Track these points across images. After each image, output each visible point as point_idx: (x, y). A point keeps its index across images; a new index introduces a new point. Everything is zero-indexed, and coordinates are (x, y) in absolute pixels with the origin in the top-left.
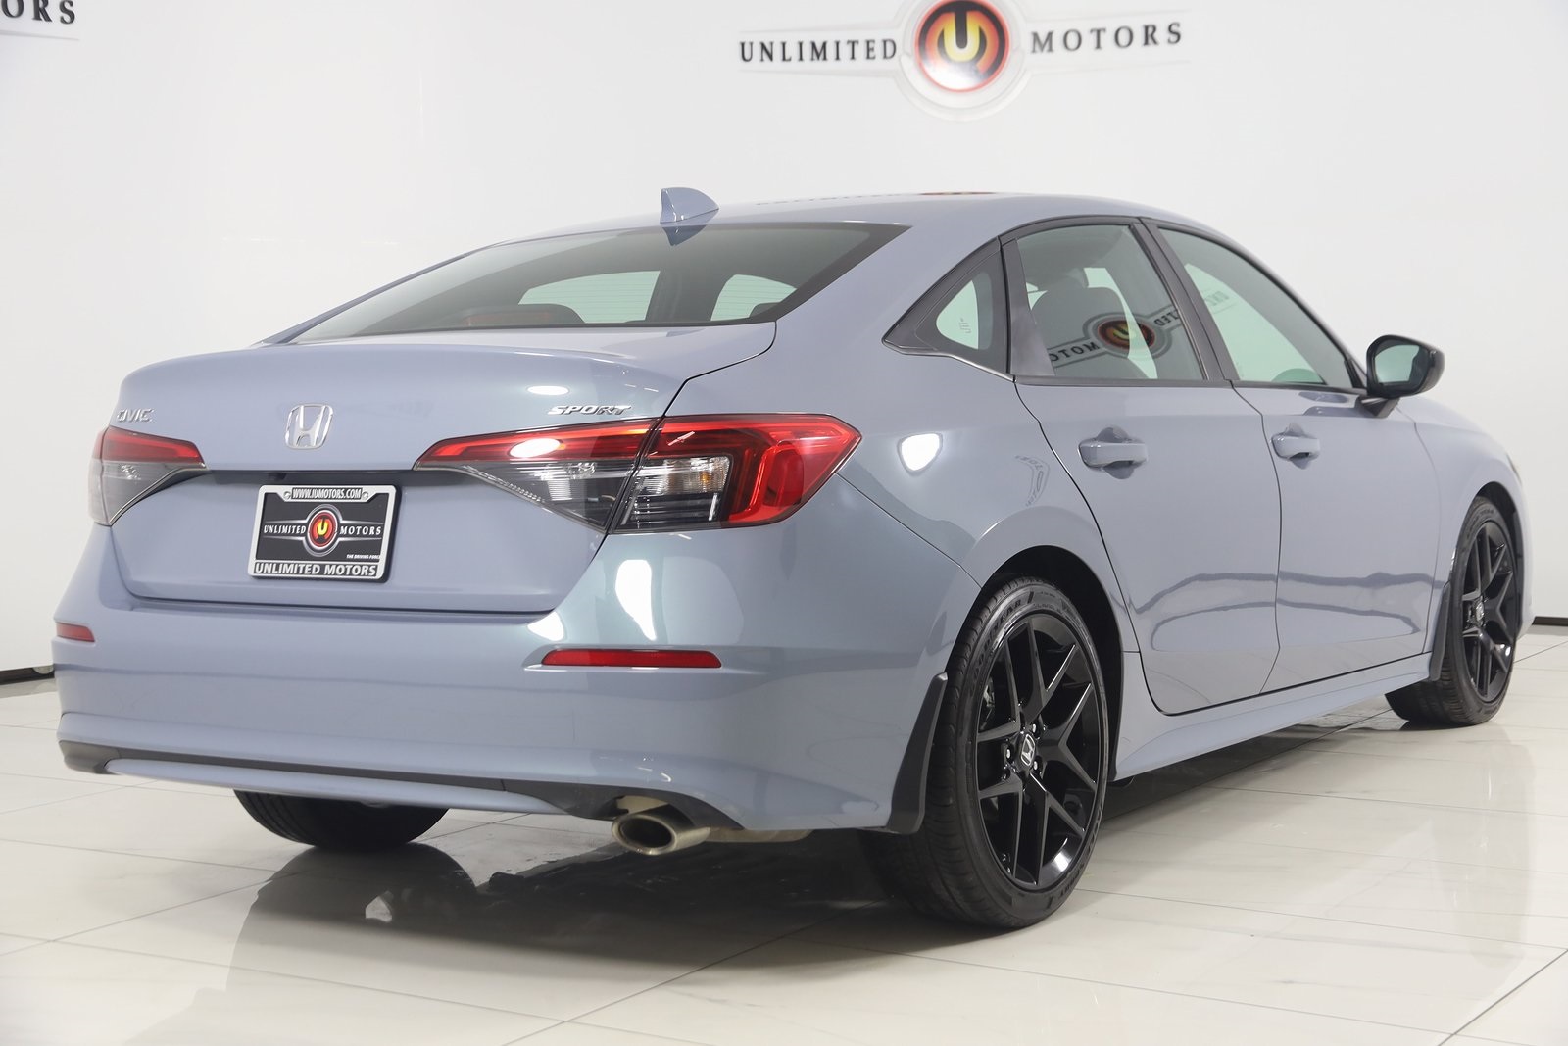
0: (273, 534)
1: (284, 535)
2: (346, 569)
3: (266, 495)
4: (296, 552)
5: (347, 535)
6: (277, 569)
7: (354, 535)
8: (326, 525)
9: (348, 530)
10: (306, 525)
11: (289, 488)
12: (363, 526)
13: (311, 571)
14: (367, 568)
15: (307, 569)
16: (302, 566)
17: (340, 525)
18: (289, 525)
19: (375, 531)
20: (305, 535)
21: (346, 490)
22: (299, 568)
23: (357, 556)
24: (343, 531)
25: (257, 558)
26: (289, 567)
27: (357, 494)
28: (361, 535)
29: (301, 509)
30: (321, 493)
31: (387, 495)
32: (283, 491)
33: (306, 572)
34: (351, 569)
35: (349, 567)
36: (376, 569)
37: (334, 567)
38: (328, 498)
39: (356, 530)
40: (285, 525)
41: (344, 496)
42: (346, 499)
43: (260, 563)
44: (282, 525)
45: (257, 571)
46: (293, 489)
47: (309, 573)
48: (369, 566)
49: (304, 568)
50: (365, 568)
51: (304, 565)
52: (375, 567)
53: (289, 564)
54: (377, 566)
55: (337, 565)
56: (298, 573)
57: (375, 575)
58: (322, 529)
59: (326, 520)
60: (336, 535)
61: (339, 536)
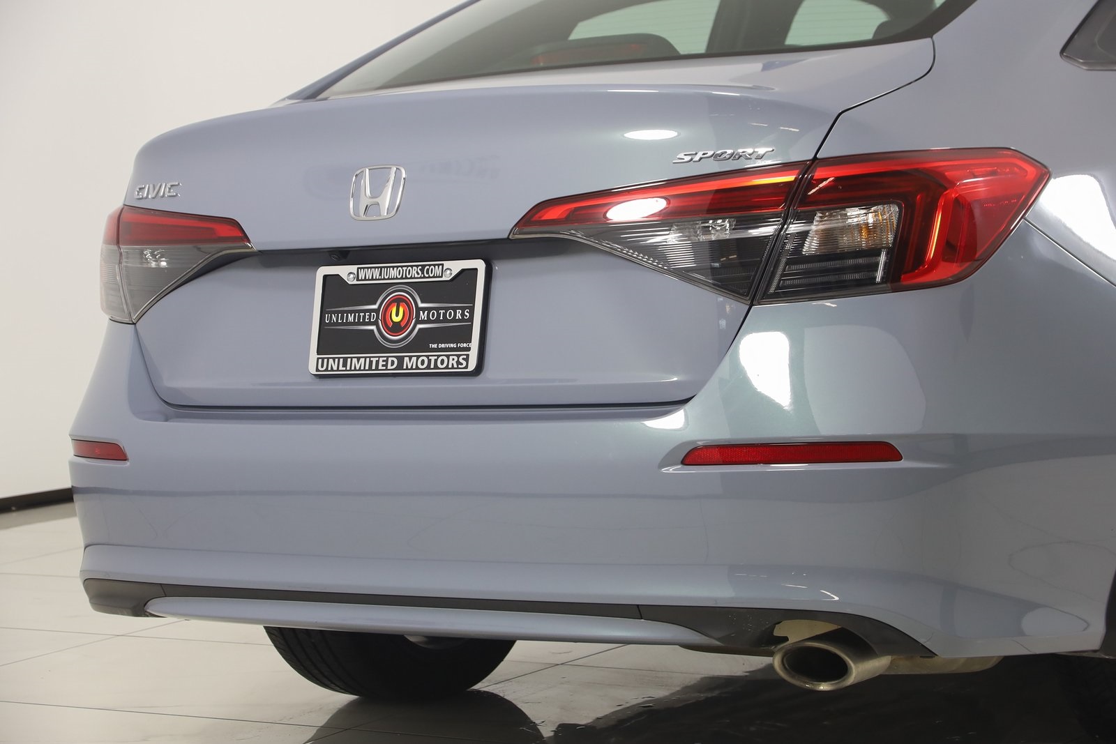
0: (337, 324)
1: (351, 324)
2: (430, 361)
3: (325, 277)
4: (367, 344)
5: (428, 321)
6: (345, 365)
7: (437, 321)
8: (401, 310)
9: (427, 314)
10: (377, 311)
11: (354, 268)
12: (446, 309)
13: (386, 365)
14: (456, 358)
15: (381, 363)
16: (374, 360)
17: (418, 309)
18: (355, 312)
19: (463, 314)
20: (376, 323)
21: (423, 266)
22: (371, 362)
23: (442, 346)
24: (423, 316)
25: (318, 353)
26: (358, 362)
27: (438, 271)
28: (445, 320)
29: (369, 292)
30: (393, 272)
31: (475, 270)
32: (345, 272)
33: (380, 367)
34: (436, 361)
35: (433, 359)
36: (467, 360)
37: (414, 359)
38: (402, 278)
39: (439, 315)
40: (351, 312)
41: (427, 276)
42: (424, 277)
43: (323, 359)
44: (347, 312)
45: (320, 368)
46: (358, 268)
47: (384, 368)
48: (458, 356)
49: (377, 362)
50: (453, 359)
51: (377, 359)
52: (465, 357)
53: (358, 359)
54: (468, 355)
55: (418, 357)
56: (370, 368)
57: (466, 367)
58: (397, 315)
59: (401, 304)
60: (414, 321)
61: (418, 322)
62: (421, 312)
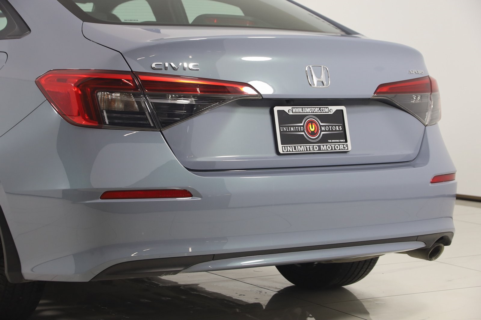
0: (286, 131)
1: (292, 131)
2: (332, 147)
4: (301, 140)
5: (326, 131)
6: (295, 149)
7: (329, 131)
9: (325, 128)
10: (303, 126)
11: (290, 108)
12: (332, 126)
13: (313, 149)
14: (343, 146)
15: (311, 148)
16: (308, 147)
17: (321, 126)
18: (294, 126)
19: (339, 128)
20: (304, 131)
21: (320, 108)
22: (307, 148)
23: (333, 141)
24: (323, 129)
25: (282, 144)
26: (301, 148)
27: (327, 110)
28: (332, 131)
29: (299, 118)
30: (308, 110)
31: (342, 111)
32: (286, 109)
33: (311, 150)
34: (334, 147)
35: (333, 146)
36: (347, 146)
37: (325, 146)
38: (312, 112)
39: (329, 128)
40: (292, 126)
41: (319, 111)
42: (321, 112)
43: (285, 147)
44: (290, 126)
45: (284, 150)
46: (292, 108)
47: (313, 150)
48: (343, 145)
49: (309, 148)
50: (342, 146)
51: (309, 146)
52: (346, 145)
53: (301, 146)
54: (347, 144)
55: (327, 145)
56: (307, 150)
57: (348, 149)
58: (312, 128)
59: (313, 123)
60: (320, 130)
61: (322, 131)
62: (322, 127)
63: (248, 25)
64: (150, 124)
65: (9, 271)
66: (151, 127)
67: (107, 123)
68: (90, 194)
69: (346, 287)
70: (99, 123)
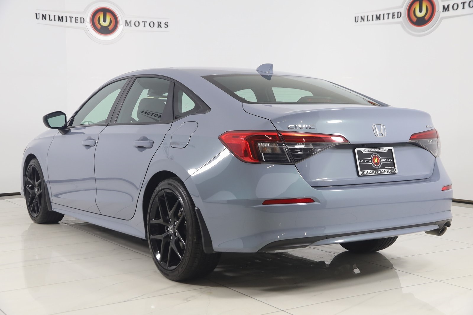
0: (362, 163)
1: (366, 163)
2: (387, 171)
3: (358, 151)
4: (370, 168)
5: (383, 162)
6: (368, 173)
7: (385, 162)
9: (383, 160)
10: (371, 159)
11: (364, 149)
12: (387, 159)
13: (378, 172)
15: (376, 172)
16: (374, 171)
17: (381, 159)
18: (366, 160)
19: (390, 160)
20: (372, 162)
21: (380, 149)
22: (374, 172)
23: (388, 167)
24: (382, 161)
25: (361, 170)
26: (371, 172)
27: (383, 150)
28: (387, 162)
29: (369, 155)
30: (373, 150)
31: (391, 150)
32: (362, 150)
34: (389, 171)
35: (388, 170)
36: (395, 170)
37: (384, 171)
38: (375, 151)
39: (385, 160)
40: (365, 160)
41: (379, 151)
43: (362, 172)
44: (364, 160)
45: (362, 174)
48: (393, 170)
49: (375, 172)
55: (384, 170)
56: (374, 174)
57: (396, 172)
58: (376, 160)
59: (376, 158)
61: (381, 162)
63: (329, 102)
64: (288, 160)
65: (205, 246)
66: (289, 162)
67: (264, 161)
68: (256, 202)
69: (378, 251)
70: (259, 161)
